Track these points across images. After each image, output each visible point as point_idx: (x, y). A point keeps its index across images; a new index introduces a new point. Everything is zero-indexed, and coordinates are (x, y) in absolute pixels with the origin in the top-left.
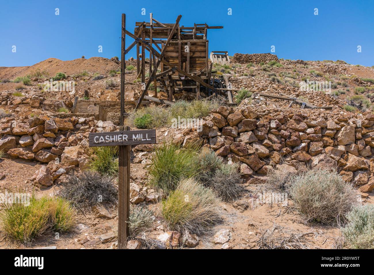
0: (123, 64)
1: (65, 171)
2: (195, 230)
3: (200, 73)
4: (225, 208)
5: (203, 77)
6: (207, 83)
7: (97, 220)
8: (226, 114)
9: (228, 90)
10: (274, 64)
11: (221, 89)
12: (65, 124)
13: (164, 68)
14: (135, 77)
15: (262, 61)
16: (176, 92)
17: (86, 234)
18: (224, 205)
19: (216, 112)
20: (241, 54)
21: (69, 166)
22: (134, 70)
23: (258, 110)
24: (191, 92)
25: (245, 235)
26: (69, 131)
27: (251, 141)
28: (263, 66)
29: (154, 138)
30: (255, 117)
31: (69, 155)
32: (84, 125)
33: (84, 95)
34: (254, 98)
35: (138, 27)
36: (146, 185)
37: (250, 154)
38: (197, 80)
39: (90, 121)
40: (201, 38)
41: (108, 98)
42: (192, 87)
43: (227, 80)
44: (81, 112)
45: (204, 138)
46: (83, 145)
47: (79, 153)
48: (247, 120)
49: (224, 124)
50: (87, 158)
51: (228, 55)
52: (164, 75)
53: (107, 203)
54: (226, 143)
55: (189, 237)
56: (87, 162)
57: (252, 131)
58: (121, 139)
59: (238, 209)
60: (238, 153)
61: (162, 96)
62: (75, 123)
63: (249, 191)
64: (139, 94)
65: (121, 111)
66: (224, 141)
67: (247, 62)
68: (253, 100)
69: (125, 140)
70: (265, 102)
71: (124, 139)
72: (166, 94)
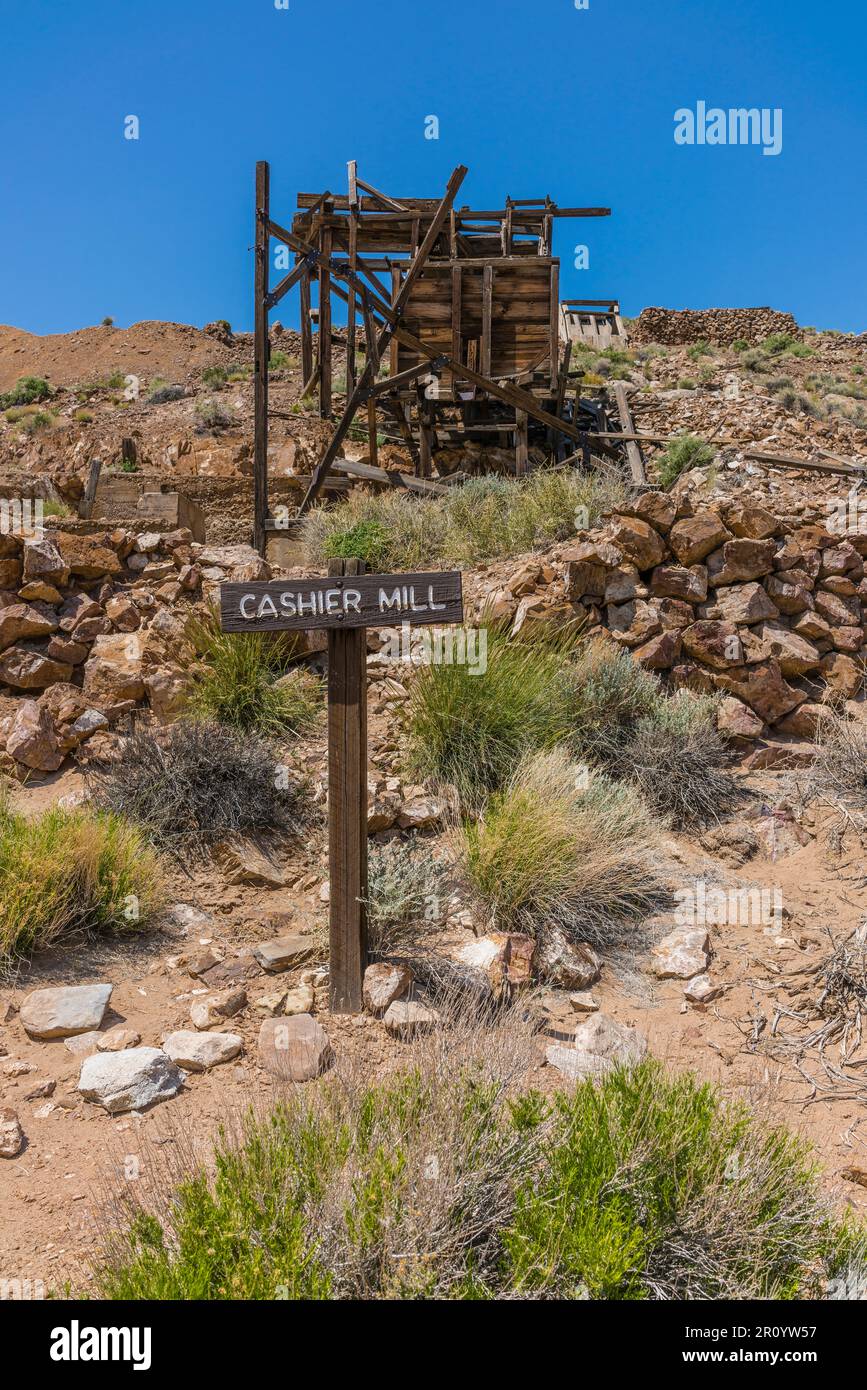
0: (262, 343)
1: (106, 721)
2: (587, 930)
3: (530, 378)
4: (677, 853)
5: (541, 391)
6: (554, 413)
7: (234, 891)
8: (663, 519)
9: (628, 440)
10: (782, 346)
11: (601, 434)
12: (93, 554)
13: (400, 360)
14: (293, 391)
15: (739, 334)
16: (441, 445)
17: (204, 942)
18: (671, 844)
19: (630, 514)
20: (665, 312)
21: (116, 702)
22: (288, 367)
23: (777, 507)
24: (495, 445)
25: (761, 947)
26: (106, 578)
27: (756, 617)
28: (745, 354)
29: (456, 601)
30: (769, 530)
31: (114, 665)
32: (155, 557)
33: (121, 456)
34: (724, 468)
35: (306, 210)
36: (397, 771)
37: (754, 665)
38: (521, 404)
39: (177, 544)
40: (532, 249)
41: (202, 466)
42: (500, 428)
43: (622, 403)
44: (111, 516)
45: (588, 607)
46: (162, 628)
47: (150, 658)
48: (741, 540)
49: (658, 554)
50: (177, 675)
51: (618, 313)
52: (400, 385)
53: (263, 831)
54: (667, 624)
55: (565, 952)
56: (179, 688)
57: (759, 580)
58: (336, 604)
59: (721, 857)
60: (709, 661)
61: (391, 462)
62: (127, 551)
63: (756, 796)
64: (311, 453)
65: (257, 510)
66: (659, 617)
67: (686, 338)
68: (721, 476)
69: (351, 609)
70: (765, 480)
71: (346, 607)
72: (405, 455)
